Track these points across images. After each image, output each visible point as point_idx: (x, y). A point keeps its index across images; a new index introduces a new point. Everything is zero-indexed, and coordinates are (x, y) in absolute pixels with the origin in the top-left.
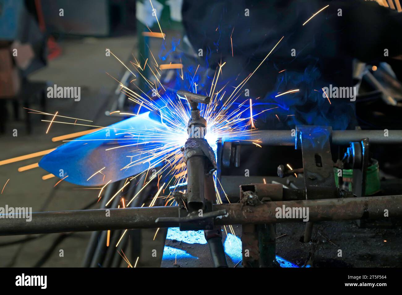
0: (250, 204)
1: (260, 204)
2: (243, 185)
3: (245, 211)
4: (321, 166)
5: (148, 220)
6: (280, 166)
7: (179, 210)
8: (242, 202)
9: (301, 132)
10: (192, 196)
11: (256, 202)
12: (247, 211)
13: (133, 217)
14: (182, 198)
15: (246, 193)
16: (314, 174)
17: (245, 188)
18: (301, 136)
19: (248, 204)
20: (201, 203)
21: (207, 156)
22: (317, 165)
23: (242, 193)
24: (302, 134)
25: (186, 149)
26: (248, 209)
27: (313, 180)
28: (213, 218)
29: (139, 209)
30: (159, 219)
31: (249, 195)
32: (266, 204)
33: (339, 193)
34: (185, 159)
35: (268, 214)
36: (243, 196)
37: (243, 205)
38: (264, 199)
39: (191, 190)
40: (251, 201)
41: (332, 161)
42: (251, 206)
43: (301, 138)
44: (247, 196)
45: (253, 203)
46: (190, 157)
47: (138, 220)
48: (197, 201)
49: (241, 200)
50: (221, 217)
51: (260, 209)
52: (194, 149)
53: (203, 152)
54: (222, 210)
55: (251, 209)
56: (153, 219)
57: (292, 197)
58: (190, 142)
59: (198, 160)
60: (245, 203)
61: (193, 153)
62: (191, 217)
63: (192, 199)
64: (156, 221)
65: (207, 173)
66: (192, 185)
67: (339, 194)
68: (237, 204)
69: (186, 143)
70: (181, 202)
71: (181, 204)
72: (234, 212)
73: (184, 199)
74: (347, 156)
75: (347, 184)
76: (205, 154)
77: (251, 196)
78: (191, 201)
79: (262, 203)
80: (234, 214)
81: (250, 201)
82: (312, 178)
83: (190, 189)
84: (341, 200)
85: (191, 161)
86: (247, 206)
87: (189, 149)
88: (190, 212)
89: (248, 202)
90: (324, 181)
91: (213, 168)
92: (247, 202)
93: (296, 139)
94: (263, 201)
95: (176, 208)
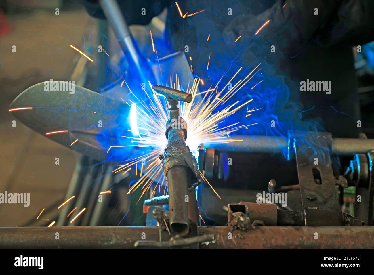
0: (241, 228)
1: (252, 229)
2: (232, 204)
3: (236, 237)
4: (321, 183)
5: (125, 243)
6: (271, 181)
7: (160, 232)
8: (231, 225)
9: (294, 139)
10: (174, 216)
11: (248, 226)
12: (238, 236)
13: (108, 238)
14: (164, 218)
15: (236, 215)
16: (312, 193)
17: (234, 209)
18: (294, 144)
19: (238, 228)
20: (186, 225)
21: (190, 167)
22: (316, 182)
23: (231, 214)
24: (296, 141)
25: (166, 157)
26: (239, 235)
27: (312, 200)
28: (199, 244)
29: (115, 228)
30: (139, 243)
31: (240, 217)
32: (259, 229)
33: (344, 218)
34: (165, 170)
35: (262, 242)
36: (232, 217)
37: (232, 229)
38: (255, 222)
39: (174, 209)
40: (242, 225)
41: (333, 178)
42: (241, 230)
43: (294, 146)
44: (237, 219)
45: (244, 227)
46: (171, 168)
47: (114, 241)
48: (181, 222)
49: (230, 222)
50: (207, 243)
51: (251, 235)
52: (175, 158)
53: (186, 162)
54: (210, 235)
55: (242, 235)
56: (130, 241)
57: (288, 221)
58: (170, 148)
59: (180, 172)
60: (235, 227)
61: (174, 163)
62: (175, 242)
63: (175, 219)
64: (136, 244)
65: (189, 188)
66: (175, 201)
67: (345, 220)
68: (225, 227)
69: (166, 150)
70: (162, 222)
71: (162, 225)
72: (222, 237)
73: (166, 219)
74: (351, 171)
75: (348, 205)
76: (188, 165)
77: (242, 219)
78: (174, 222)
79: (254, 227)
80: (222, 240)
81: (240, 225)
82: (310, 198)
83: (173, 207)
84: (348, 229)
85: (172, 171)
86: (237, 231)
87: (170, 158)
88: (173, 235)
89: (239, 226)
90: (325, 202)
91: (197, 181)
92: (237, 225)
93: (289, 148)
94: (255, 226)
95: (157, 229)
